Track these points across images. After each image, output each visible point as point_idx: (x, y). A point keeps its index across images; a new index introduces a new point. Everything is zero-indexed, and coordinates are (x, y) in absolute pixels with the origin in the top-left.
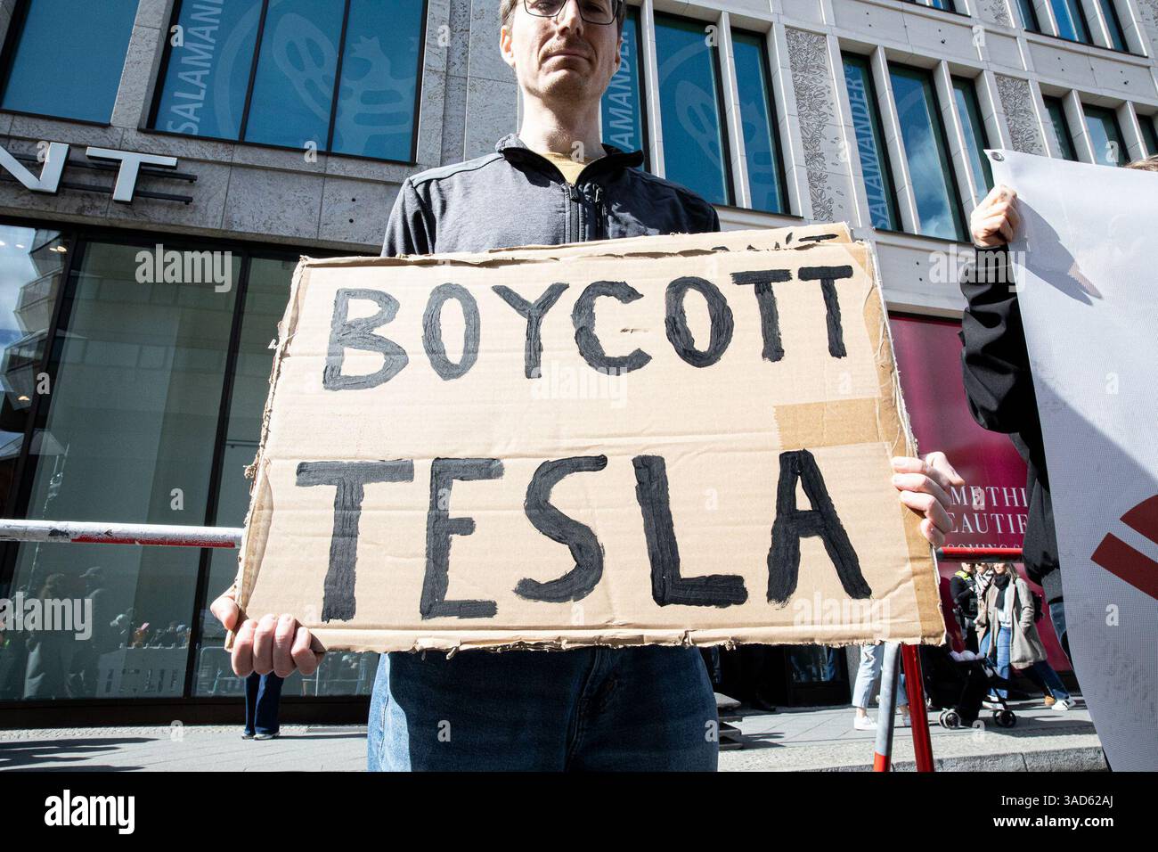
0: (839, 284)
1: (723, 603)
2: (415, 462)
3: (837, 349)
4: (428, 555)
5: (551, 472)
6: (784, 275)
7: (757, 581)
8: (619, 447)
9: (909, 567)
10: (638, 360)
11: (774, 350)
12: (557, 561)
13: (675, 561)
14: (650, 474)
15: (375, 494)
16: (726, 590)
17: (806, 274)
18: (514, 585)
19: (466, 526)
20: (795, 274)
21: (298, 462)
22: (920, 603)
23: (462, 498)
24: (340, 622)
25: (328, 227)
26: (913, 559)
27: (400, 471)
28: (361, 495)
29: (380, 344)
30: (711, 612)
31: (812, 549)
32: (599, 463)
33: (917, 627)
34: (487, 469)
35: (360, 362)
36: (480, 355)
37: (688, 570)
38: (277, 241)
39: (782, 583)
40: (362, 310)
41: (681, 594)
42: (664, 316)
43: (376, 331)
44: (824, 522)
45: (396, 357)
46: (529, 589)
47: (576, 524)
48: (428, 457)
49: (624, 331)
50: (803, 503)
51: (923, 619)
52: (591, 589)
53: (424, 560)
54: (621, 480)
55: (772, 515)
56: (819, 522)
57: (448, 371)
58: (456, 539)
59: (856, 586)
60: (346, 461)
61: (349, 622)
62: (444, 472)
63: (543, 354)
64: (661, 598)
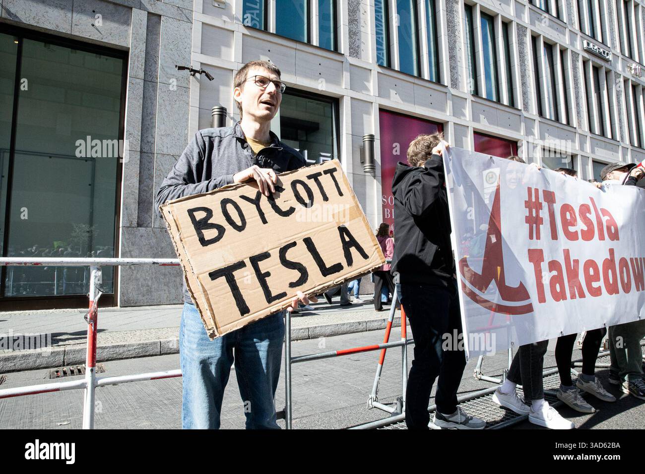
0: (335, 174)
1: (339, 271)
2: (244, 260)
3: (341, 194)
4: (261, 286)
5: (283, 251)
6: (320, 174)
7: (344, 263)
8: (298, 238)
9: (374, 248)
10: (292, 210)
11: (326, 198)
12: (296, 275)
13: (324, 264)
14: (308, 242)
15: (237, 274)
16: (338, 268)
17: (326, 172)
18: (288, 285)
19: (268, 274)
20: (323, 173)
21: (208, 273)
22: (379, 256)
23: (263, 266)
24: (247, 314)
26: (375, 245)
27: (241, 265)
28: (233, 276)
29: (213, 226)
30: (337, 274)
31: (353, 250)
32: (294, 244)
34: (266, 255)
35: (210, 234)
36: (247, 221)
37: (328, 266)
39: (350, 262)
40: (200, 215)
41: (328, 272)
42: (293, 194)
43: (209, 222)
44: (353, 242)
45: (221, 230)
46: (292, 285)
47: (296, 263)
48: (247, 258)
49: (285, 202)
50: (347, 239)
51: (381, 259)
52: (307, 279)
53: (261, 288)
54: (302, 247)
55: (342, 245)
56: (352, 243)
57: (240, 229)
58: (267, 279)
59: (365, 256)
60: (223, 268)
61: (250, 313)
62: (255, 260)
63: (265, 215)
64: (325, 275)
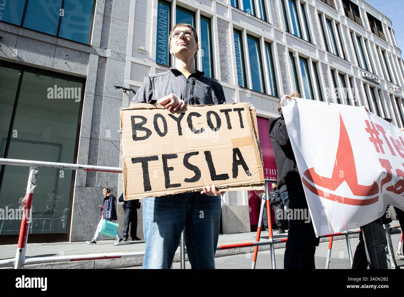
0: (242, 112)
1: (225, 179)
2: (158, 156)
3: (242, 126)
4: (165, 175)
5: (187, 156)
6: (230, 110)
7: (231, 174)
8: (201, 149)
9: (258, 170)
10: (202, 130)
11: (230, 127)
12: (192, 174)
13: (215, 172)
14: (208, 155)
15: (150, 163)
16: (225, 177)
17: (235, 110)
18: (184, 180)
19: (172, 169)
20: (233, 110)
21: (131, 158)
22: (260, 176)
23: (170, 163)
24: (149, 191)
25: (57, 64)
26: (258, 168)
27: (155, 158)
28: (147, 164)
29: (144, 129)
30: (223, 181)
31: (240, 167)
32: (197, 153)
33: (260, 180)
34: (174, 156)
35: (141, 134)
36: (168, 131)
37: (217, 174)
38: (36, 67)
39: (235, 174)
40: (138, 121)
41: (217, 178)
42: (206, 120)
43: (143, 126)
44: (242, 162)
45: (149, 133)
46: (187, 180)
47: (194, 166)
48: (161, 155)
49: (199, 124)
50: (238, 158)
51: (261, 179)
52: (199, 179)
53: (164, 177)
54: (202, 156)
55: (232, 161)
56: (241, 162)
57: (162, 135)
58: (170, 171)
59: (249, 174)
60: (142, 157)
61: (151, 191)
62: (165, 158)
63: (182, 130)
64: (213, 179)
